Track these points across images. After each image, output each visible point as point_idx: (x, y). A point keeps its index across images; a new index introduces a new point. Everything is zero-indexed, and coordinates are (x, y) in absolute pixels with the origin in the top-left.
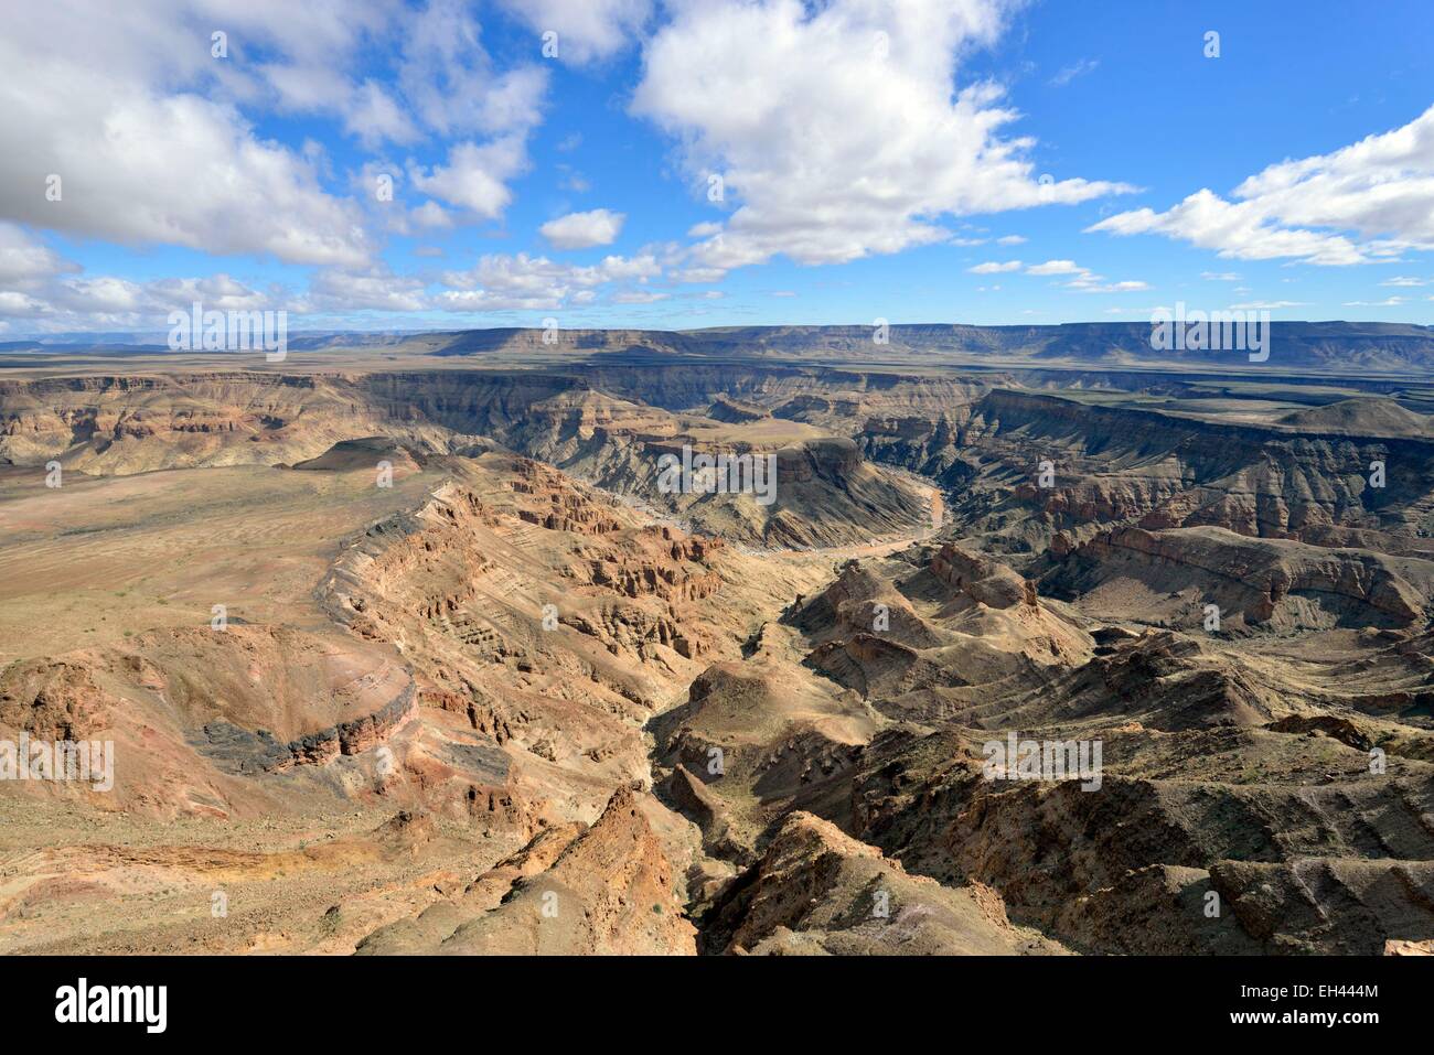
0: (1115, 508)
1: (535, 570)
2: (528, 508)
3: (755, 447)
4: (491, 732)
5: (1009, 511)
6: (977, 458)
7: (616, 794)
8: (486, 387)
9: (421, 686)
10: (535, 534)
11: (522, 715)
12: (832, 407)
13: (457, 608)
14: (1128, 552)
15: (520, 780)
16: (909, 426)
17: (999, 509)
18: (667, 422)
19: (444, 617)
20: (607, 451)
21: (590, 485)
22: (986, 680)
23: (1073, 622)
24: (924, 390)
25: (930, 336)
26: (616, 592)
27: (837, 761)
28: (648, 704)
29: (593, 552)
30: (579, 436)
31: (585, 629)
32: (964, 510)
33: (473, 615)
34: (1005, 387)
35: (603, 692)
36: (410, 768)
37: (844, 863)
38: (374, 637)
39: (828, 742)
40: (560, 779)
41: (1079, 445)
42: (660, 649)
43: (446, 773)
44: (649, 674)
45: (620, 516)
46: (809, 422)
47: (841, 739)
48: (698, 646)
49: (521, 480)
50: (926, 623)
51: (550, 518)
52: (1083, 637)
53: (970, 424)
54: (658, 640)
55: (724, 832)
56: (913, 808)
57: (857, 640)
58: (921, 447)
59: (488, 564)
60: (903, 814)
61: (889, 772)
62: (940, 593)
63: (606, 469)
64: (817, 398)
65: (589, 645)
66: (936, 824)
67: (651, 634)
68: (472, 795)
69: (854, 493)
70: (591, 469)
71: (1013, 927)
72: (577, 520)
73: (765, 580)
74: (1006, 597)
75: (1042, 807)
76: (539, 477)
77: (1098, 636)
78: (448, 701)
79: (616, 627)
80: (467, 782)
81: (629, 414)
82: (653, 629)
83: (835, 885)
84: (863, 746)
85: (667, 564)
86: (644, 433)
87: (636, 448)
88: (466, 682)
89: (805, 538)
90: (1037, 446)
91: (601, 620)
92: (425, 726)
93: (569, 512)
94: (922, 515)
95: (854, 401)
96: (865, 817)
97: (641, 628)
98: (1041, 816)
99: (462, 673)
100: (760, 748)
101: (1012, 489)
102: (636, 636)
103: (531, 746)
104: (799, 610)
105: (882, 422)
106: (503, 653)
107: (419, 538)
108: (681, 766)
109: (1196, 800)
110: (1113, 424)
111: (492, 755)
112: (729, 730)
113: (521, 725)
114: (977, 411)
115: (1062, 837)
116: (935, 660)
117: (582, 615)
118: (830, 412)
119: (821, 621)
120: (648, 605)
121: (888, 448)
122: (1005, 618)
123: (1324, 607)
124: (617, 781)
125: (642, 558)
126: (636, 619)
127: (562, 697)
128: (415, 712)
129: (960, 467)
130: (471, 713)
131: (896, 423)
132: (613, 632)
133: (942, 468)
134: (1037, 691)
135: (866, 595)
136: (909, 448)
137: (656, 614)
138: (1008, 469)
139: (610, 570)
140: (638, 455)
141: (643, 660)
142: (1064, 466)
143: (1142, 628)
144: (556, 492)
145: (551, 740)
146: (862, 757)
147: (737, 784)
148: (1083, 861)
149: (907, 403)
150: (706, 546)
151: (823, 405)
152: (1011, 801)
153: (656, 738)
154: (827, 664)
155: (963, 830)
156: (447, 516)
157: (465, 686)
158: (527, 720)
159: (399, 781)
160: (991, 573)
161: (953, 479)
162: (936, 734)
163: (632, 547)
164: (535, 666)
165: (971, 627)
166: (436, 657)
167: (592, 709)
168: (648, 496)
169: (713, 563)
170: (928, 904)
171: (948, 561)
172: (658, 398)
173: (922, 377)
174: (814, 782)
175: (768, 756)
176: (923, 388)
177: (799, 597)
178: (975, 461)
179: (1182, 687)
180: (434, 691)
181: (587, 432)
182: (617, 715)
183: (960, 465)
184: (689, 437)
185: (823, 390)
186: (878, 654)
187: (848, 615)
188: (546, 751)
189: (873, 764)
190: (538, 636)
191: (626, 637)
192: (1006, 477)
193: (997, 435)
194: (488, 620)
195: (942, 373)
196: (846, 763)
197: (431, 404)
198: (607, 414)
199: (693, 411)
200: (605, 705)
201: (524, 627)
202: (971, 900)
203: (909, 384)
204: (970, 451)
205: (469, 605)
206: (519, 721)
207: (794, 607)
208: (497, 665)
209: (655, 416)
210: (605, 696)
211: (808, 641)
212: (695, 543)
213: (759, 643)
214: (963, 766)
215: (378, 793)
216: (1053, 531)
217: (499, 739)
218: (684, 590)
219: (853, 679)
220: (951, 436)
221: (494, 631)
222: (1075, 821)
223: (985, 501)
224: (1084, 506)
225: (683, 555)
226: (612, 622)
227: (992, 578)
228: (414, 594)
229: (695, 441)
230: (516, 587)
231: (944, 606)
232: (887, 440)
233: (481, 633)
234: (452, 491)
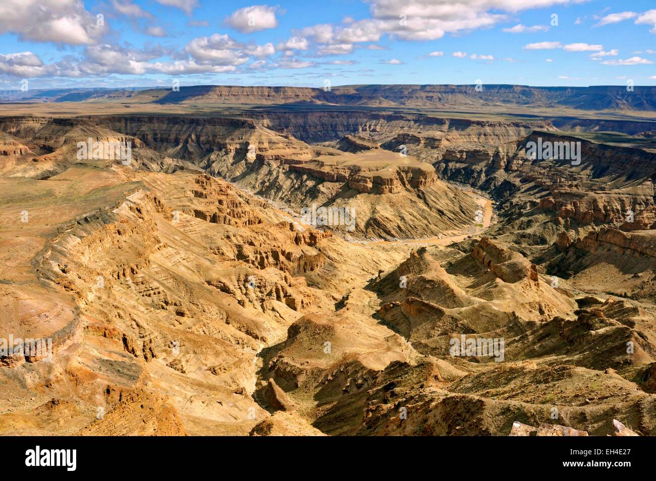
0: (607, 216)
1: (196, 249)
2: (201, 208)
3: (363, 169)
4: (139, 353)
5: (534, 216)
6: (519, 179)
8: (186, 126)
10: (201, 225)
12: (423, 142)
13: (137, 273)
14: (608, 245)
15: (149, 383)
16: (474, 156)
17: (528, 215)
18: (305, 151)
19: (128, 278)
20: (264, 170)
21: (251, 193)
23: (564, 292)
24: (489, 131)
25: (498, 93)
26: (252, 266)
28: (263, 340)
29: (239, 238)
30: (246, 160)
31: (225, 289)
32: (506, 215)
33: (147, 278)
34: (545, 130)
35: (231, 330)
36: (69, 372)
38: (72, 290)
40: (187, 385)
41: (588, 171)
42: (275, 303)
43: (93, 376)
44: (267, 320)
45: (266, 214)
48: (302, 302)
49: (200, 189)
50: (458, 291)
51: (215, 215)
52: (570, 303)
53: (516, 155)
54: (275, 298)
57: (409, 301)
58: (481, 171)
59: (162, 244)
62: (476, 271)
63: (263, 183)
64: (413, 136)
65: (226, 300)
67: (270, 294)
68: (108, 391)
69: (430, 202)
72: (234, 217)
73: (359, 260)
74: (516, 275)
76: (213, 187)
77: (580, 302)
78: (107, 331)
79: (247, 288)
80: (106, 383)
81: (281, 145)
82: (272, 290)
84: (380, 371)
85: (290, 248)
86: (289, 158)
87: (283, 169)
88: (135, 321)
89: (393, 232)
90: (560, 171)
91: (236, 283)
93: (228, 211)
95: (438, 138)
96: (365, 417)
99: (132, 315)
100: (323, 370)
101: (538, 201)
102: (260, 294)
103: (168, 363)
104: (378, 281)
105: (455, 152)
106: (166, 303)
107: (113, 227)
108: (272, 380)
110: (612, 157)
111: (129, 368)
112: (307, 358)
114: (521, 146)
116: (456, 315)
117: (224, 280)
118: (421, 145)
119: (391, 288)
120: (271, 274)
121: (458, 171)
122: (511, 288)
124: (228, 387)
125: (274, 243)
126: (260, 283)
127: (203, 333)
129: (507, 185)
130: (125, 340)
131: (465, 154)
132: (244, 291)
133: (495, 185)
134: (517, 338)
135: (420, 271)
136: (473, 171)
137: (275, 280)
138: (539, 187)
139: (248, 251)
140: (284, 173)
141: (263, 311)
142: (576, 186)
143: (608, 296)
144: (223, 197)
145: (185, 359)
147: (306, 393)
149: (476, 140)
150: (319, 236)
151: (416, 140)
153: (264, 361)
154: (388, 317)
156: (136, 212)
157: (134, 323)
158: (174, 346)
160: (510, 258)
161: (501, 194)
163: (267, 236)
164: (187, 312)
165: (487, 295)
166: (115, 304)
167: (222, 342)
168: (289, 201)
169: (323, 248)
171: (483, 250)
173: (488, 122)
174: (351, 393)
175: (327, 376)
176: (488, 129)
177: (380, 272)
178: (517, 181)
179: (604, 337)
181: (251, 156)
182: (239, 346)
184: (319, 162)
185: (419, 130)
186: (420, 311)
188: (179, 366)
190: (191, 293)
191: (253, 295)
192: (537, 193)
194: (158, 281)
195: (502, 119)
196: (371, 382)
197: (150, 137)
198: (266, 145)
199: (327, 143)
200: (232, 339)
201: (182, 287)
203: (477, 127)
204: (514, 174)
205: (145, 271)
206: (169, 347)
207: (376, 278)
208: (160, 310)
209: (298, 147)
210: (232, 333)
211: (379, 301)
212: (312, 233)
213: (346, 302)
215: (47, 386)
216: (562, 230)
217: (146, 358)
219: (403, 327)
220: (502, 164)
221: (161, 289)
223: (520, 209)
224: (586, 214)
225: (303, 242)
226: (244, 285)
227: (509, 262)
228: (108, 263)
229: (322, 164)
230: (180, 260)
231: (477, 280)
232: (458, 165)
233: (152, 290)
234: (142, 196)
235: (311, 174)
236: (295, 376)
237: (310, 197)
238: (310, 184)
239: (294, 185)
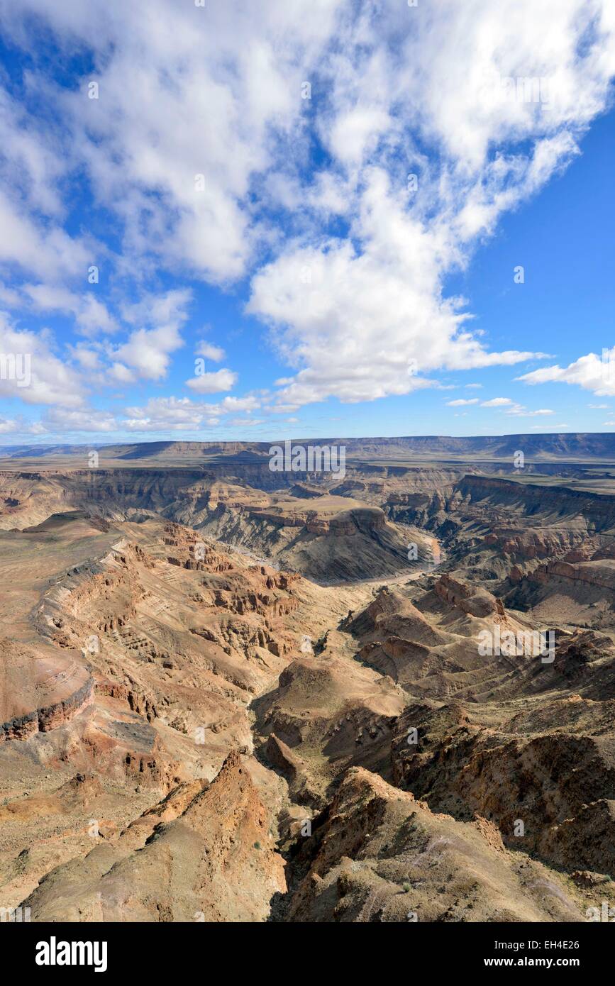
0: (548, 549)
1: (176, 597)
2: (174, 555)
3: (319, 514)
4: (143, 712)
5: (482, 552)
6: (460, 519)
7: (229, 757)
8: (150, 478)
9: (97, 680)
10: (177, 572)
11: (165, 700)
12: (367, 488)
13: (124, 624)
14: (559, 577)
15: (162, 748)
16: (416, 499)
17: (475, 551)
18: (265, 498)
19: (115, 630)
20: (226, 517)
21: (214, 539)
22: (476, 668)
23: (529, 625)
24: (424, 477)
25: (425, 443)
26: (230, 611)
27: (379, 728)
28: (251, 690)
29: (215, 585)
30: (208, 508)
31: (209, 637)
32: (453, 552)
33: (135, 629)
34: (473, 474)
35: (220, 682)
36: (86, 741)
37: (387, 806)
38: (67, 646)
39: (373, 715)
40: (190, 746)
41: (521, 509)
42: (259, 650)
43: (111, 744)
44: (252, 668)
45: (233, 559)
46: (353, 497)
47: (381, 712)
48: (284, 647)
49: (170, 538)
50: (434, 629)
51: (188, 562)
53: (453, 497)
54: (258, 644)
55: (304, 784)
56: (433, 762)
57: (389, 641)
58: (424, 512)
59: (146, 593)
60: (426, 767)
62: (441, 607)
63: (225, 529)
64: (357, 482)
65: (212, 648)
66: (450, 774)
67: (253, 640)
68: (128, 760)
69: (383, 542)
70: (215, 529)
71: (508, 852)
72: (205, 563)
73: (328, 601)
74: (484, 610)
75: (521, 759)
76: (182, 535)
78: (115, 690)
79: (230, 635)
80: (125, 750)
81: (240, 494)
82: (255, 636)
83: (382, 823)
84: (396, 717)
85: (264, 591)
86: (249, 505)
87: (244, 515)
88: (128, 676)
89: (353, 573)
90: (496, 510)
91: (219, 630)
92: (99, 709)
93: (200, 557)
94: (427, 556)
95: (380, 484)
96: (401, 770)
97: (246, 636)
98: (520, 766)
99: (126, 671)
100: (327, 720)
101: (482, 538)
102: (243, 641)
103: (170, 722)
104: (350, 621)
105: (398, 496)
106: (154, 655)
107: (101, 577)
108: (273, 735)
110: (542, 496)
111: (143, 730)
112: (306, 707)
113: (164, 707)
114: (456, 489)
115: (536, 781)
116: (442, 654)
117: (208, 628)
118: (366, 490)
119: (364, 628)
120: (251, 619)
121: (403, 513)
122: (484, 623)
124: (229, 747)
125: (247, 587)
126: (243, 629)
127: (193, 686)
128: (92, 700)
129: (450, 525)
130: (130, 699)
131: (407, 497)
132: (228, 639)
133: (438, 525)
134: (510, 674)
135: (394, 610)
136: (416, 513)
137: (257, 626)
138: (479, 525)
139: (226, 596)
140: (245, 520)
141: (248, 659)
142: (514, 523)
143: (574, 628)
144: (192, 544)
145: (184, 717)
146: (397, 724)
147: (312, 747)
148: (552, 798)
149: (413, 484)
150: (289, 579)
151: (361, 486)
152: (499, 755)
153: (257, 714)
154: (371, 659)
155: (468, 777)
156: (121, 561)
157: (127, 679)
158: (168, 703)
159: (78, 751)
160: (474, 593)
161: (445, 532)
162: (445, 707)
163: (241, 580)
164: (175, 664)
165: (464, 631)
166: (108, 659)
167: (213, 694)
168: (251, 546)
169: (294, 590)
170: (448, 835)
171: (445, 586)
172: (258, 484)
173: (422, 469)
174: (365, 745)
175: (332, 726)
176: (423, 475)
177: (351, 612)
178: (458, 521)
179: (604, 668)
180: (106, 683)
181: (213, 505)
182: (230, 698)
183: (448, 523)
184: (277, 508)
185: (361, 477)
186: (404, 651)
187: (382, 624)
188: (181, 726)
189: (405, 730)
190: (178, 643)
191: (236, 642)
192: (478, 530)
193: (470, 503)
194: (145, 632)
195: (434, 466)
196: (386, 730)
197: (115, 489)
198: (226, 494)
199: (280, 491)
200: (222, 691)
201: (168, 636)
202: (477, 832)
203: (413, 473)
204: (454, 514)
205: (132, 622)
206: (163, 704)
207: (347, 619)
208: (149, 664)
209: (256, 495)
210: (222, 685)
211: (357, 642)
212: (282, 577)
213: (325, 644)
214: (465, 730)
215: (63, 760)
216: (510, 565)
217: (149, 718)
218: (275, 609)
219: (388, 668)
220: (442, 505)
221: (149, 640)
222: (544, 768)
223: (466, 546)
224: (529, 548)
225: (274, 585)
226: (227, 632)
227: (475, 597)
228: (96, 615)
229: (281, 511)
230: (164, 608)
231: (445, 617)
232: (402, 508)
233: (139, 641)
234: (125, 545)
235: (271, 520)
236: (297, 729)
237: (271, 541)
238: (271, 529)
239: (255, 531)
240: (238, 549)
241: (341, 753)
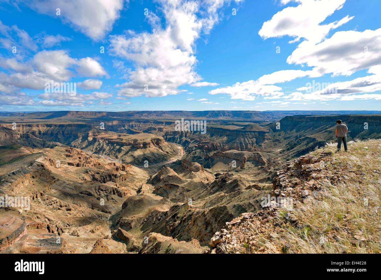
0: (217, 148)
1: (72, 179)
2: (71, 161)
3: (138, 140)
4: (56, 232)
5: (197, 150)
6: (189, 139)
7: (97, 242)
8: (57, 128)
9: (28, 223)
10: (73, 169)
11: (68, 224)
12: (157, 129)
13: (44, 195)
14: (219, 157)
15: (66, 245)
16: (175, 133)
17: (195, 150)
18: (115, 135)
20: (97, 143)
21: (91, 153)
22: (194, 189)
23: (211, 173)
25: (178, 113)
26: (99, 182)
27: (162, 216)
28: (110, 213)
29: (92, 172)
30: (88, 140)
31: (90, 194)
32: (188, 151)
33: (50, 196)
35: (95, 212)
36: (23, 252)
37: (161, 244)
38: (10, 210)
39: (159, 212)
40: (81, 241)
41: (209, 135)
42: (113, 196)
43: (38, 250)
44: (111, 205)
45: (101, 161)
46: (152, 133)
47: (162, 210)
48: (124, 193)
49: (68, 154)
50: (181, 178)
51: (78, 164)
52: (213, 176)
53: (187, 132)
54: (112, 194)
55: (133, 244)
56: (180, 224)
57: (165, 185)
58: (178, 138)
59: (56, 180)
60: (178, 226)
61: (174, 217)
62: (183, 171)
63: (96, 149)
64: (154, 128)
65: (91, 199)
66: (185, 226)
67: (110, 193)
69: (164, 150)
70: (92, 149)
71: (202, 247)
72: (87, 163)
73: (142, 173)
74: (197, 170)
75: (206, 217)
76: (75, 152)
77: (216, 175)
78: (39, 226)
79: (99, 192)
80: (46, 251)
81: (103, 134)
82: (111, 191)
83: (160, 250)
84: (167, 211)
85: (115, 173)
86: (108, 138)
87: (105, 142)
88: (47, 218)
89: (152, 161)
90: (201, 136)
91: (94, 191)
92: (30, 236)
93: (84, 161)
94: (179, 153)
95: (162, 128)
96: (169, 229)
97: (107, 191)
98: (206, 219)
99: (45, 215)
100: (142, 218)
101: (197, 145)
102: (106, 194)
103: (70, 234)
104: (151, 179)
105: (168, 132)
106: (61, 206)
107: (30, 175)
108: (120, 228)
109: (234, 207)
110: (215, 131)
111: (56, 240)
112: (133, 215)
113: (67, 228)
115: (210, 222)
116: (183, 186)
117: (88, 191)
118: (157, 131)
119: (157, 181)
120: (110, 185)
121: (170, 138)
122: (197, 174)
123: (252, 163)
125: (107, 172)
126: (105, 189)
127: (82, 216)
128: (25, 232)
129: (186, 142)
130: (48, 228)
131: (172, 133)
132: (99, 194)
133: (182, 142)
134: (205, 190)
135: (167, 173)
136: (175, 138)
137: (112, 187)
138: (196, 141)
139: (97, 176)
140: (106, 144)
141: (108, 200)
142: (207, 140)
143: (223, 172)
144: (80, 156)
145: (78, 230)
146: (168, 214)
147: (136, 229)
148: (215, 227)
149: (174, 128)
150: (126, 166)
151: (155, 129)
152: (200, 217)
153: (112, 222)
154: (159, 192)
155: (190, 226)
156: (41, 167)
157: (46, 219)
158: (69, 225)
160: (194, 165)
161: (185, 144)
162: (184, 204)
163: (104, 169)
164: (73, 209)
165: (191, 177)
166: (35, 212)
167: (92, 218)
168: (109, 155)
169: (128, 171)
170: (181, 248)
171: (185, 163)
172: (112, 129)
174: (156, 223)
175: (144, 219)
177: (151, 177)
178: (189, 140)
179: (231, 183)
180: (34, 223)
181: (90, 139)
182: (100, 218)
183: (186, 141)
184: (120, 139)
185: (155, 126)
186: (170, 187)
187: (163, 179)
188: (76, 234)
189: (170, 215)
191: (102, 195)
193: (193, 134)
194: (56, 197)
196: (164, 217)
199: (122, 132)
200: (96, 216)
202: (192, 244)
205: (48, 193)
206: (67, 227)
207: (150, 179)
208: (59, 211)
209: (111, 134)
211: (154, 187)
212: (123, 166)
213: (141, 190)
214: (190, 211)
216: (205, 154)
217: (59, 234)
218: (120, 179)
219: (165, 194)
220: (184, 135)
221: (58, 200)
222: (213, 218)
223: (192, 149)
224: (211, 148)
225: (119, 170)
226: (98, 191)
228: (27, 193)
229: (122, 140)
230: (66, 185)
231: (185, 174)
232: (170, 136)
233: (53, 201)
234: (43, 159)
235: (118, 144)
236: (130, 224)
237: (118, 152)
238: (118, 147)
239: (111, 148)
240: (103, 156)
241: (147, 228)
